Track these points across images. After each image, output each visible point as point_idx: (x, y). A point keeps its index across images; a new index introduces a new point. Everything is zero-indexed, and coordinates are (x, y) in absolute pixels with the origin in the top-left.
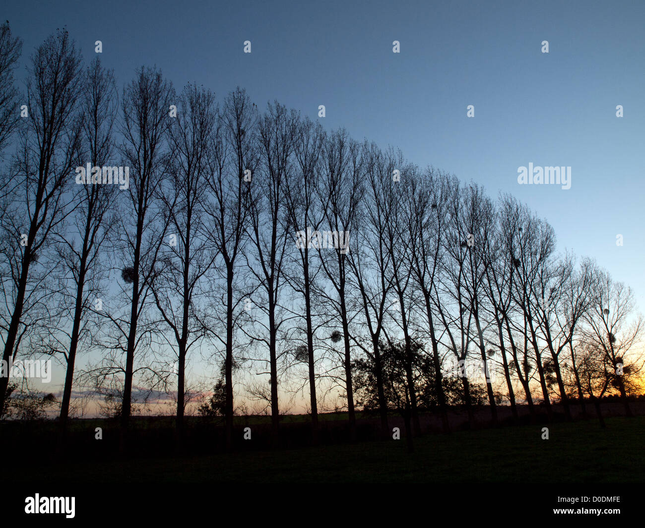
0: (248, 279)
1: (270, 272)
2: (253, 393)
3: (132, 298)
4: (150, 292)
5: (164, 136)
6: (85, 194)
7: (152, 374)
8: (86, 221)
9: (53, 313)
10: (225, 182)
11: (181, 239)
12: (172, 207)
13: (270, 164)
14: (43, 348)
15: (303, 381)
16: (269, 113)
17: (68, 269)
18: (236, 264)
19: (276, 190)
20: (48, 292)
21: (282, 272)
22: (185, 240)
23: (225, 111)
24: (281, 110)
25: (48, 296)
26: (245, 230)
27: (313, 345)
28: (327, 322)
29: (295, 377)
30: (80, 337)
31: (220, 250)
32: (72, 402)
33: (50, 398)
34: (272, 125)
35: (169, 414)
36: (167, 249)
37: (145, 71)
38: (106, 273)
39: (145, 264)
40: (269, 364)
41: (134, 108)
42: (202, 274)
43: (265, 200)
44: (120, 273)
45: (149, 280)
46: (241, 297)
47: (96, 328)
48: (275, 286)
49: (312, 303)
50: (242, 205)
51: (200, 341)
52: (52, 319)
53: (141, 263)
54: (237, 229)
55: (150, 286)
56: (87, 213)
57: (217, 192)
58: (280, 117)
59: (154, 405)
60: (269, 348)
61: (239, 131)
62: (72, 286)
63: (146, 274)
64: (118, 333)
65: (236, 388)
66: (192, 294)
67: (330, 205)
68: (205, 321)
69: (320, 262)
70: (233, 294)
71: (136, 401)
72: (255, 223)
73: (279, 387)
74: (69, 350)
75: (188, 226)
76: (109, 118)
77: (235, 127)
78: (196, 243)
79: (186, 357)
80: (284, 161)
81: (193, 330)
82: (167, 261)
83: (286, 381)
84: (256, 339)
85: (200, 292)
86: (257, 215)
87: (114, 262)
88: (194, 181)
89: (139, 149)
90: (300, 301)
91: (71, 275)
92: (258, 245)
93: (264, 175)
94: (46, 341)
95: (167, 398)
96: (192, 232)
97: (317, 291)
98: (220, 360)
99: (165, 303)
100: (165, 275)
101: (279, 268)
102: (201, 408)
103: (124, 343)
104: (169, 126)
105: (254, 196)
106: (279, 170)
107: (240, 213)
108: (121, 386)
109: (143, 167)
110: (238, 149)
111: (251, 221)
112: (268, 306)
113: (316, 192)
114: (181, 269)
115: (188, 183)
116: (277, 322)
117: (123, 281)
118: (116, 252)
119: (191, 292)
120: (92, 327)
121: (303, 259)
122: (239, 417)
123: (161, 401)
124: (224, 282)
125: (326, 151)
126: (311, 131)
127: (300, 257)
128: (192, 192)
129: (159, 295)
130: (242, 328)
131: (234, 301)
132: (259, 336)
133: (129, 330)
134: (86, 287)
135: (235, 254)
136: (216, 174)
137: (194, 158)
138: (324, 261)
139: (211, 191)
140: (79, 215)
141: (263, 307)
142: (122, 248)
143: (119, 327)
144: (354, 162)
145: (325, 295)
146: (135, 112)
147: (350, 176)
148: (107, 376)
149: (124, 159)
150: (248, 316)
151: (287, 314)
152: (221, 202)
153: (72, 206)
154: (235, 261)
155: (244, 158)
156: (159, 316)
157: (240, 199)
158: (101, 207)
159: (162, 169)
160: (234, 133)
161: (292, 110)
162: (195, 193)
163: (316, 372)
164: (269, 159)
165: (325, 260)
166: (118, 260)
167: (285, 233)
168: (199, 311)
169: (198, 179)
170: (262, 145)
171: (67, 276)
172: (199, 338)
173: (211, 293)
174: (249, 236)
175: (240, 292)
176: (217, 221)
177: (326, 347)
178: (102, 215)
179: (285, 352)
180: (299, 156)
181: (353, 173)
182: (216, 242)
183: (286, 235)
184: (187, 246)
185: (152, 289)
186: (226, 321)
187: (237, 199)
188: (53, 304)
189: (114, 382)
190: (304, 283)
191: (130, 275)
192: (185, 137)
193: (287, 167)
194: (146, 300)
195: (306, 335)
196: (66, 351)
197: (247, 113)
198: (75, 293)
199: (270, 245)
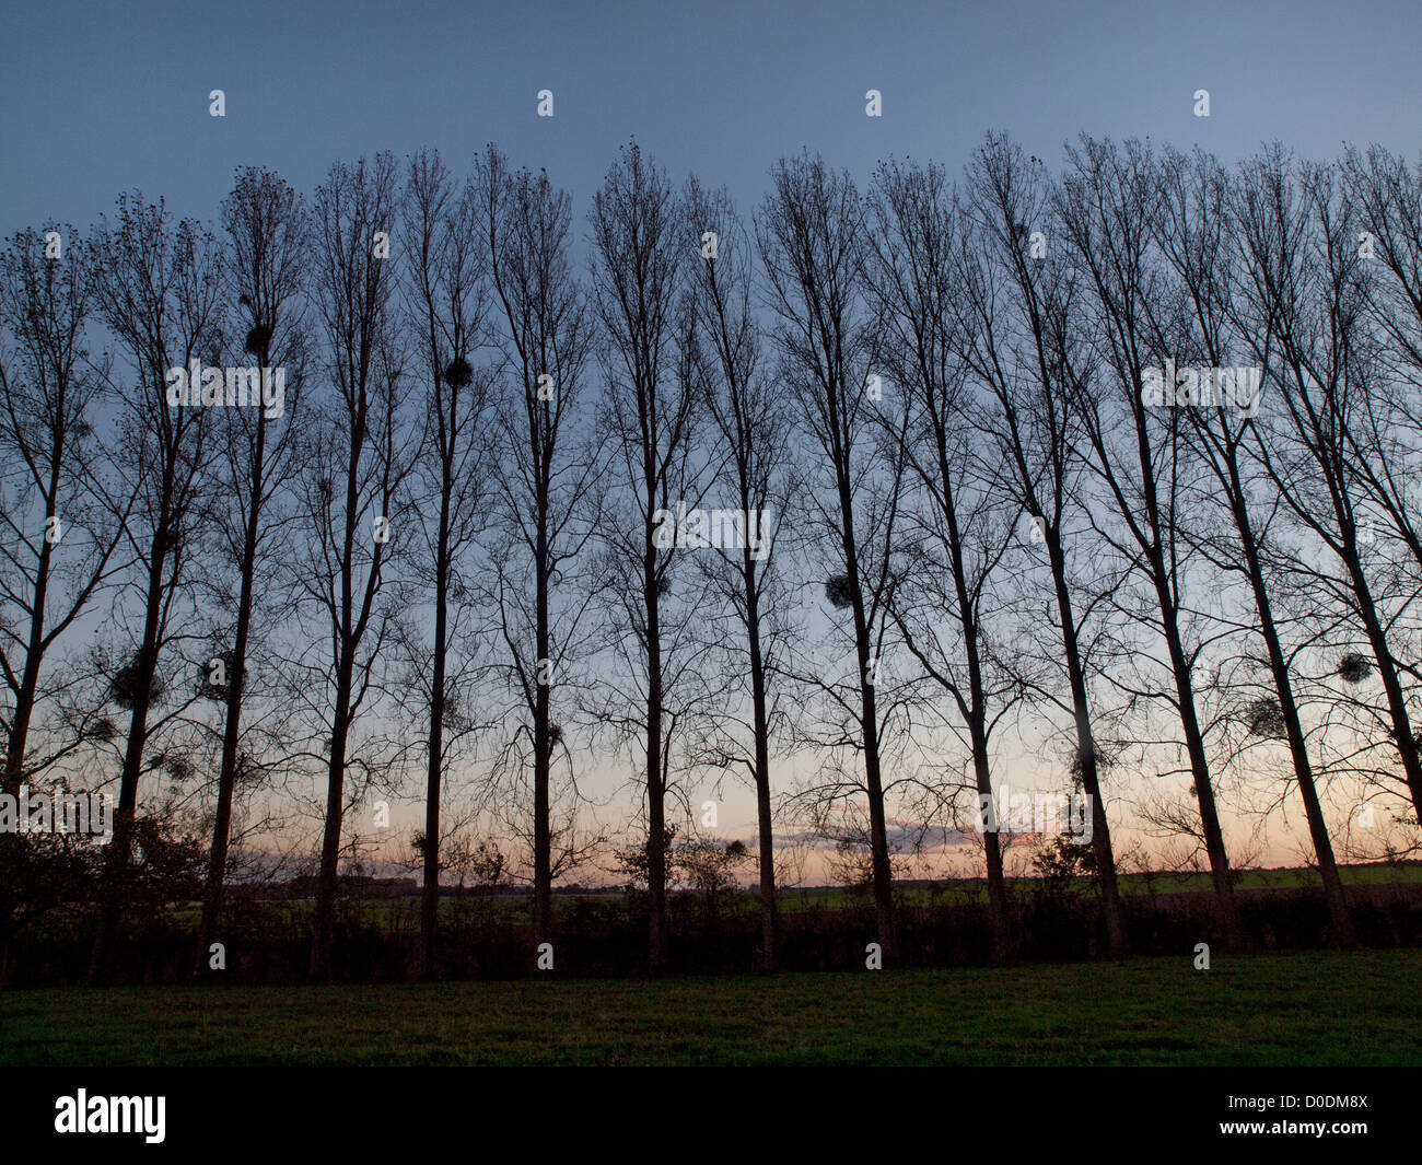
0: (1099, 558)
1: (1150, 536)
2: (1157, 821)
3: (855, 638)
4: (889, 620)
5: (854, 289)
6: (728, 444)
7: (923, 791)
8: (739, 497)
9: (714, 686)
10: (1005, 353)
11: (934, 498)
12: (904, 433)
13: (1100, 284)
14: (707, 755)
15: (1280, 787)
16: (1072, 169)
17: (725, 599)
18: (1066, 529)
19: (1128, 343)
20: (699, 647)
21: (1179, 530)
22: (942, 497)
23: (972, 195)
24: (1099, 154)
25: (702, 655)
26: (1071, 449)
27: (1294, 695)
28: (1323, 633)
29: (1257, 776)
30: (770, 728)
31: (1024, 506)
32: (777, 855)
33: (736, 848)
34: (1086, 194)
35: (971, 875)
36: (908, 524)
37: (789, 166)
38: (797, 596)
39: (868, 564)
40: (1185, 750)
41: (782, 248)
42: (995, 564)
43: (1106, 371)
44: (822, 590)
45: (884, 595)
46: (1090, 603)
47: (797, 708)
48: (1167, 566)
49: (1272, 591)
50: (1053, 395)
51: (1016, 712)
52: (715, 698)
53: (860, 562)
54: (1054, 452)
55: (888, 609)
56: (738, 482)
57: (990, 380)
58: (1102, 169)
59: (937, 856)
60: (1177, 712)
61: (1013, 231)
62: (737, 627)
63: (875, 583)
64: (840, 714)
65: (1112, 812)
66: (980, 611)
67: (1276, 344)
68: (1020, 667)
69: (1275, 491)
70: (1072, 599)
71: (898, 849)
72: (1092, 429)
73: (1219, 803)
74: (755, 756)
75: (944, 465)
76: (739, 283)
77: (1001, 223)
78: (967, 499)
79: (990, 749)
80: (1134, 269)
81: (994, 690)
82: (915, 550)
83: (1236, 787)
84: (1142, 694)
85: (996, 605)
86: (1094, 409)
87: (807, 571)
88: (938, 368)
89: (810, 328)
90: (1239, 592)
91: (731, 609)
92: (1109, 477)
93: (1092, 314)
94: (712, 742)
95: (961, 840)
96: (954, 478)
97: (1279, 561)
98: (1065, 749)
99: (924, 639)
100: (915, 578)
101: (1172, 521)
102: (1038, 859)
103: (856, 731)
104: (859, 264)
105: (1079, 367)
106: (1126, 293)
107: (1052, 415)
108: (864, 821)
109: (825, 363)
110: (1020, 272)
111: (1084, 428)
112: (1158, 615)
113: (1228, 321)
114: (947, 563)
115: (926, 376)
116: (1188, 647)
117: (832, 606)
118: (808, 547)
119: (977, 607)
120: (788, 707)
121: (1228, 490)
122: (1130, 877)
123: (949, 847)
124: (1046, 575)
125: (1234, 216)
126: (1187, 176)
127: (1218, 485)
128: (937, 391)
129: (909, 623)
130: (1106, 672)
131: (1076, 614)
132: (1149, 687)
133: (861, 704)
134: (764, 628)
135: (1059, 507)
136: (981, 341)
137: (927, 318)
138: (1286, 486)
139: (977, 379)
140: (724, 488)
141: (1147, 618)
142: (817, 538)
143: (841, 701)
144: (1325, 219)
145: (1302, 568)
146: (785, 256)
147: (1315, 256)
148: (834, 801)
149: (786, 357)
150: (1115, 642)
151: (1209, 627)
152: (1004, 399)
153: (709, 474)
154: (1062, 522)
155: (1038, 289)
156: (918, 670)
157: (1046, 382)
158: (760, 464)
159: (865, 357)
160: (1002, 238)
161: (1128, 144)
162: (944, 393)
163: (1313, 761)
164: (1097, 275)
165: (1288, 481)
166: (815, 566)
167: (1171, 435)
168: (1002, 646)
169: (944, 360)
170: (1071, 247)
171: (726, 613)
172: (1010, 705)
173: (1022, 605)
174: (1084, 459)
175: (1087, 591)
176: (1005, 443)
177: (1330, 695)
178: (766, 480)
179: (1220, 719)
180: (1167, 246)
181: (1325, 248)
182: (1010, 489)
183: (1174, 439)
184: (949, 511)
185: (893, 612)
186: (1064, 661)
187: (1041, 384)
188: (711, 670)
189: (849, 813)
190: (1241, 545)
191: (843, 590)
192: (898, 278)
193: (1145, 283)
194: (884, 638)
195: (1269, 673)
196: (748, 757)
197: (1021, 185)
198: (746, 644)
199: (1138, 473)
